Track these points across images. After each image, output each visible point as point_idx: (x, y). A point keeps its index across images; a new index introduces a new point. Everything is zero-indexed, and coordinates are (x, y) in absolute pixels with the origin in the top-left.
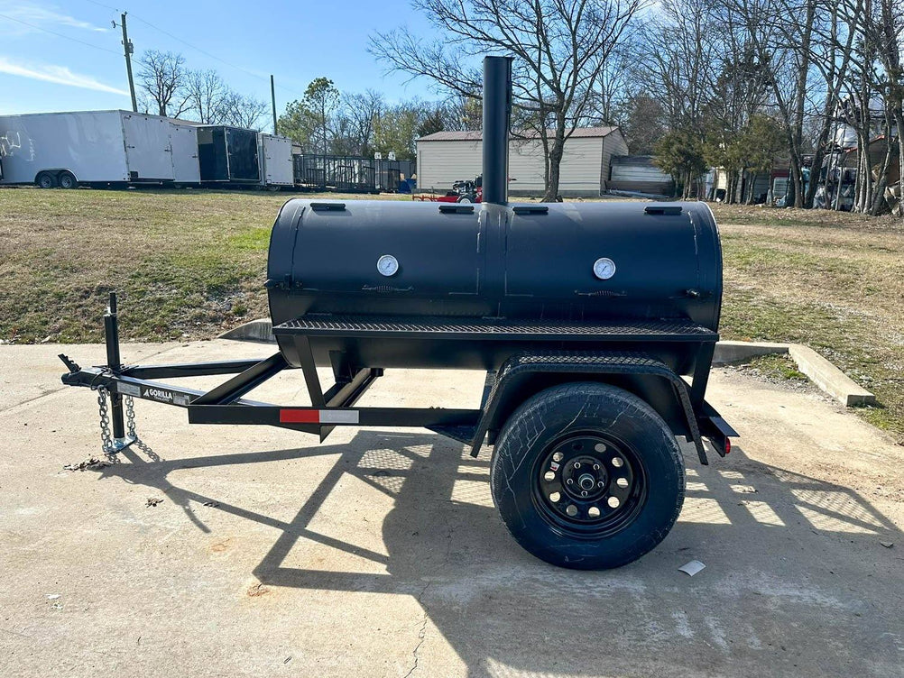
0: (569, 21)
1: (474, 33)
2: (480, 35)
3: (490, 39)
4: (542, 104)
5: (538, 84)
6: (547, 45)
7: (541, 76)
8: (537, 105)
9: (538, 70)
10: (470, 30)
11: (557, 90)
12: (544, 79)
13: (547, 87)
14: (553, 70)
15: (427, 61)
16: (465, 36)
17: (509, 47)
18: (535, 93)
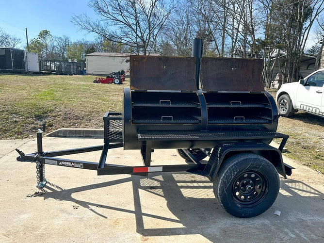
0: (147, 16)
1: (112, 18)
2: (114, 19)
3: (118, 20)
4: (138, 45)
5: (136, 38)
6: (139, 24)
7: (137, 35)
8: (136, 45)
9: (136, 33)
10: (110, 16)
11: (143, 40)
12: (138, 36)
13: (139, 39)
14: (141, 33)
15: (95, 27)
16: (108, 19)
17: (125, 24)
18: (135, 40)
